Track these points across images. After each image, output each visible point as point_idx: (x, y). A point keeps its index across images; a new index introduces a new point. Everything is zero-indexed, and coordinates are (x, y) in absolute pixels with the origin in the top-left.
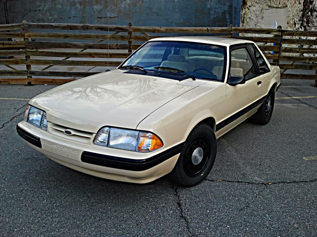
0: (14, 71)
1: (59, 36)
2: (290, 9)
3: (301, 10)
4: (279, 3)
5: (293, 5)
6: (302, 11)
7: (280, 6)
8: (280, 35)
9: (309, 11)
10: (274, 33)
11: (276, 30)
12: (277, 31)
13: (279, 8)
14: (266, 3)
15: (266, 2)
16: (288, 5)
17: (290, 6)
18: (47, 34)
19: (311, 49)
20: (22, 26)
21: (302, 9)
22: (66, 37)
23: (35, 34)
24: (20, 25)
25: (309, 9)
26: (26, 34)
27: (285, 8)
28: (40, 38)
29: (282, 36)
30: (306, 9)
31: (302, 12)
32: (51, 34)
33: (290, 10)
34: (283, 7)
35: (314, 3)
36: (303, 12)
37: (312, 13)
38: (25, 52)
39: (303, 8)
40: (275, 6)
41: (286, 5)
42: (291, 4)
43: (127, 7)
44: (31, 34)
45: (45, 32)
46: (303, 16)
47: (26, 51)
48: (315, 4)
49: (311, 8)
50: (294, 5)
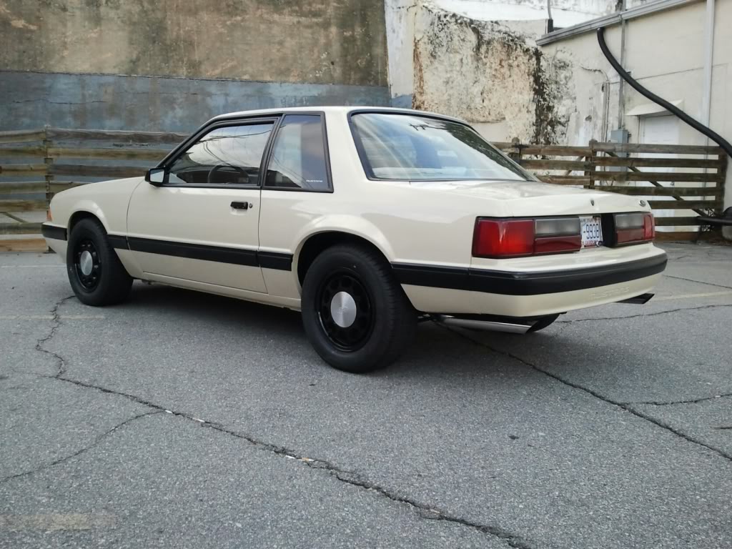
0: (21, 223)
1: (116, 155)
2: (511, 123)
3: (531, 124)
4: (489, 114)
5: (516, 116)
6: (533, 125)
7: (490, 119)
8: (517, 154)
9: (549, 124)
10: (506, 150)
11: (510, 145)
12: (513, 146)
13: (489, 122)
14: (463, 115)
15: (462, 113)
16: (506, 117)
17: (511, 117)
18: (92, 150)
19: (571, 177)
20: (43, 136)
21: (534, 121)
22: (132, 156)
23: (69, 150)
24: (37, 134)
25: (548, 121)
26: (50, 151)
27: (500, 121)
28: (79, 157)
29: (520, 155)
30: (542, 121)
31: (535, 127)
32: (101, 151)
33: (512, 125)
34: (497, 120)
35: (555, 110)
36: (537, 126)
37: (553, 127)
38: (46, 186)
39: (537, 120)
40: (482, 119)
41: (503, 117)
42: (512, 114)
43: (179, 124)
44: (61, 150)
45: (90, 147)
46: (537, 134)
47: (50, 184)
48: (557, 112)
49: (552, 118)
50: (519, 115)
